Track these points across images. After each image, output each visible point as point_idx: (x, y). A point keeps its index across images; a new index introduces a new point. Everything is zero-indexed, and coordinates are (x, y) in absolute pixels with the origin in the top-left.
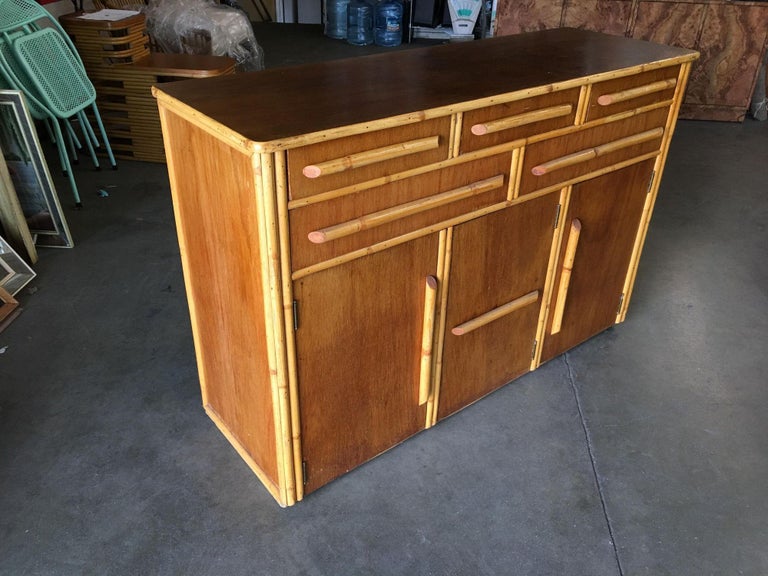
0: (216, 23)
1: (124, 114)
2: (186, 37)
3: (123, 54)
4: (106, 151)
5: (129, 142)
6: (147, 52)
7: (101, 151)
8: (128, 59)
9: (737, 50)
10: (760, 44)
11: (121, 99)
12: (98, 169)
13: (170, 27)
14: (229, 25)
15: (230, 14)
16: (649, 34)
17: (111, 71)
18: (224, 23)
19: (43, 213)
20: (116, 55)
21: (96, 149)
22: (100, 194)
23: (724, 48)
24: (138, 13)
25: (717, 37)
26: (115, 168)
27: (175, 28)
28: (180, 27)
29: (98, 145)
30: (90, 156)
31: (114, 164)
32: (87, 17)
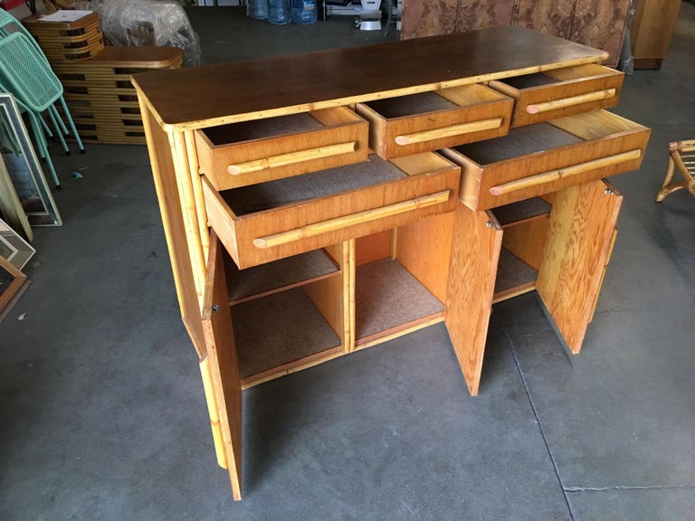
0: (157, 15)
1: (87, 103)
2: (131, 29)
3: (82, 50)
4: (74, 137)
5: (93, 127)
6: (102, 47)
7: (70, 138)
8: (88, 54)
9: (606, 17)
10: (624, 11)
11: (84, 91)
12: (68, 154)
13: (117, 21)
14: (168, 16)
15: (168, 5)
16: (533, 7)
17: (73, 66)
18: (163, 14)
19: (34, 197)
20: (76, 51)
21: (65, 136)
22: (74, 176)
23: (596, 16)
24: (91, 12)
25: (589, 7)
26: (83, 152)
27: (121, 22)
28: (125, 20)
29: (67, 133)
30: (61, 142)
31: (82, 148)
32: (46, 18)
